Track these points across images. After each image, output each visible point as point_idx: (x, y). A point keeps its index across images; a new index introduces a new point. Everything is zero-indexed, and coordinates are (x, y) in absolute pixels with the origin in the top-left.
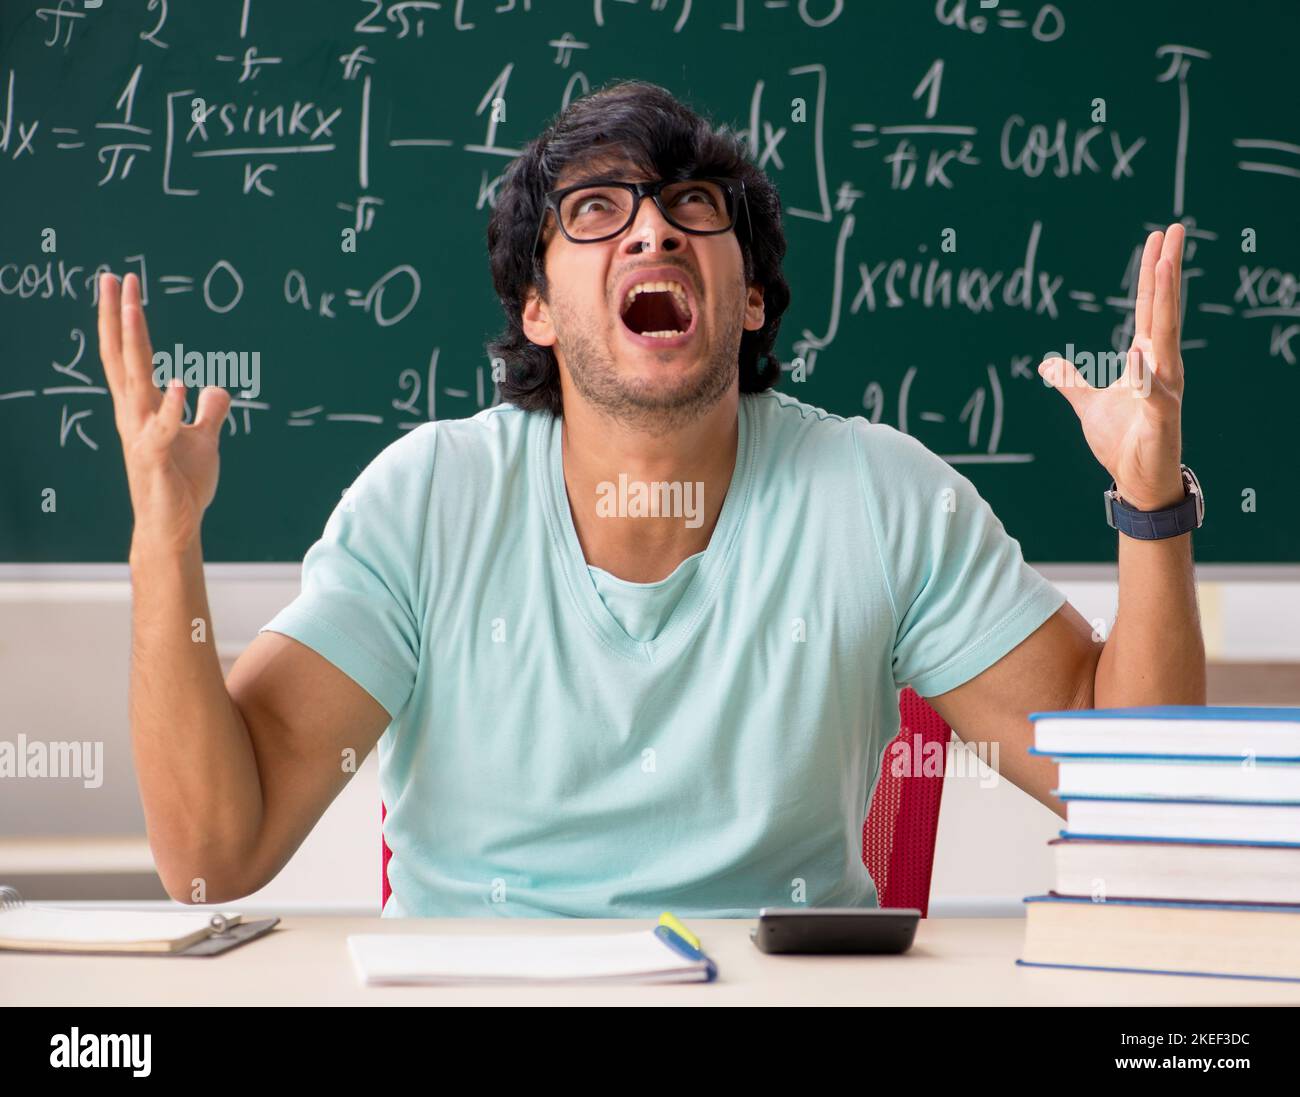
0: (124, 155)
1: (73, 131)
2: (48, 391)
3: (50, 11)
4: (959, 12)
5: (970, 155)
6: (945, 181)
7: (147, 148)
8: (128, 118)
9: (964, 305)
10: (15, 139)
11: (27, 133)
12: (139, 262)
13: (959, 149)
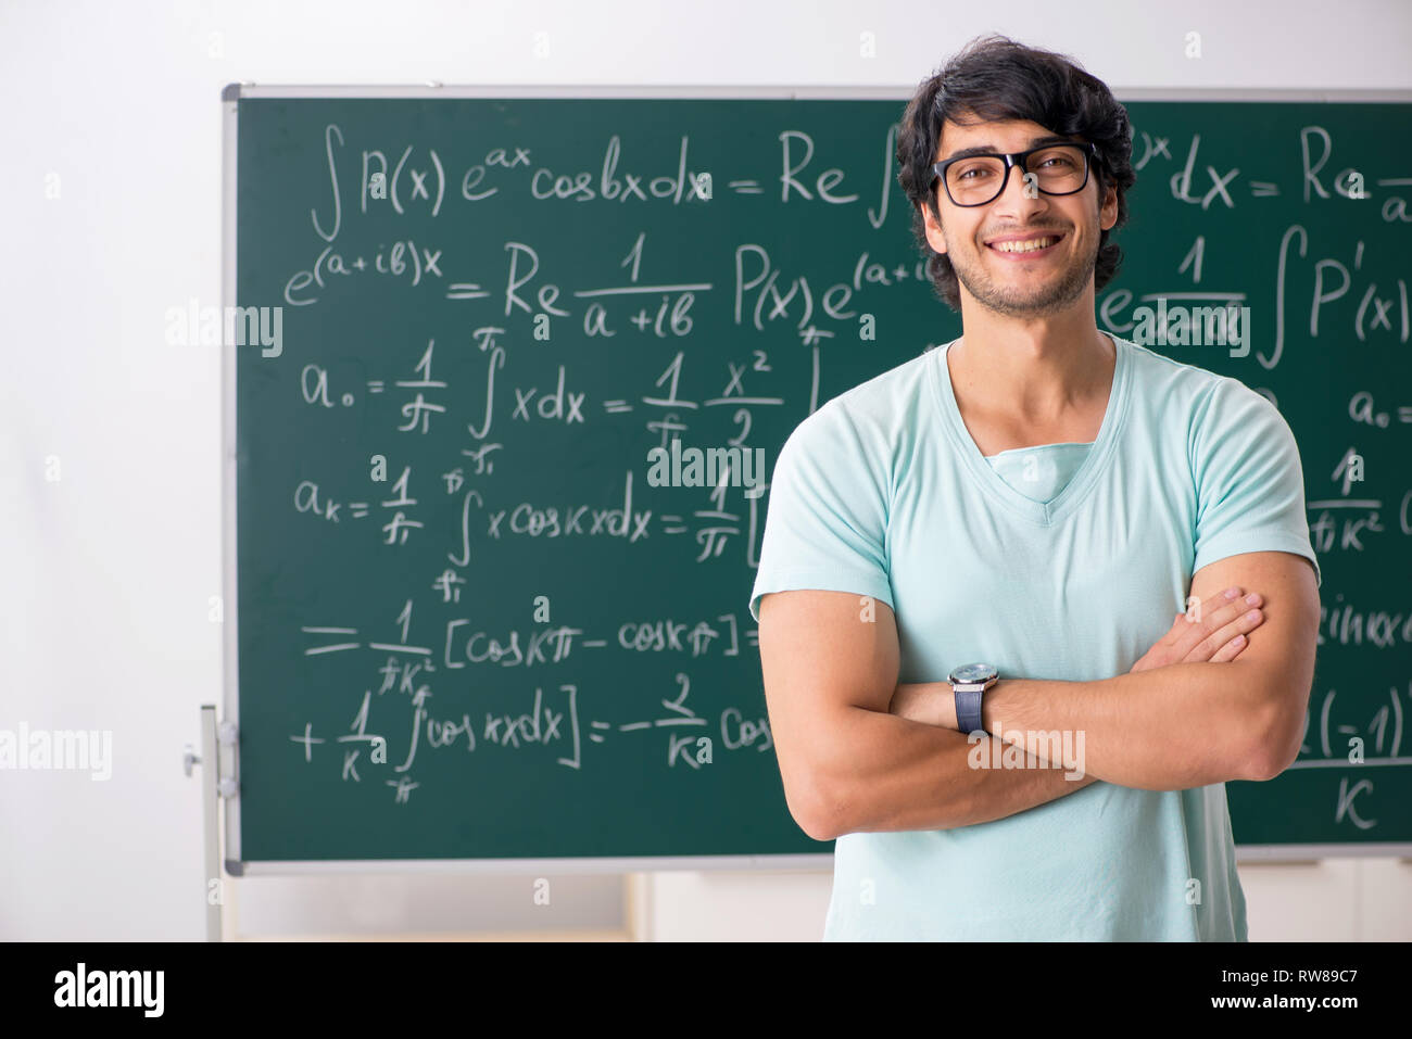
0: (718, 537)
1: (676, 519)
2: (661, 723)
3: (659, 425)
4: (1367, 411)
5: (1379, 522)
6: (1357, 544)
7: (734, 531)
8: (721, 505)
9: (1372, 642)
10: (633, 526)
11: (642, 518)
12: (729, 622)
13: (1368, 518)
